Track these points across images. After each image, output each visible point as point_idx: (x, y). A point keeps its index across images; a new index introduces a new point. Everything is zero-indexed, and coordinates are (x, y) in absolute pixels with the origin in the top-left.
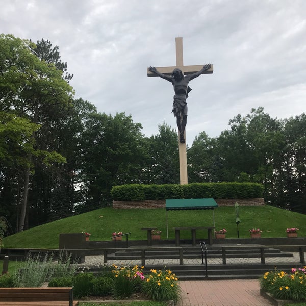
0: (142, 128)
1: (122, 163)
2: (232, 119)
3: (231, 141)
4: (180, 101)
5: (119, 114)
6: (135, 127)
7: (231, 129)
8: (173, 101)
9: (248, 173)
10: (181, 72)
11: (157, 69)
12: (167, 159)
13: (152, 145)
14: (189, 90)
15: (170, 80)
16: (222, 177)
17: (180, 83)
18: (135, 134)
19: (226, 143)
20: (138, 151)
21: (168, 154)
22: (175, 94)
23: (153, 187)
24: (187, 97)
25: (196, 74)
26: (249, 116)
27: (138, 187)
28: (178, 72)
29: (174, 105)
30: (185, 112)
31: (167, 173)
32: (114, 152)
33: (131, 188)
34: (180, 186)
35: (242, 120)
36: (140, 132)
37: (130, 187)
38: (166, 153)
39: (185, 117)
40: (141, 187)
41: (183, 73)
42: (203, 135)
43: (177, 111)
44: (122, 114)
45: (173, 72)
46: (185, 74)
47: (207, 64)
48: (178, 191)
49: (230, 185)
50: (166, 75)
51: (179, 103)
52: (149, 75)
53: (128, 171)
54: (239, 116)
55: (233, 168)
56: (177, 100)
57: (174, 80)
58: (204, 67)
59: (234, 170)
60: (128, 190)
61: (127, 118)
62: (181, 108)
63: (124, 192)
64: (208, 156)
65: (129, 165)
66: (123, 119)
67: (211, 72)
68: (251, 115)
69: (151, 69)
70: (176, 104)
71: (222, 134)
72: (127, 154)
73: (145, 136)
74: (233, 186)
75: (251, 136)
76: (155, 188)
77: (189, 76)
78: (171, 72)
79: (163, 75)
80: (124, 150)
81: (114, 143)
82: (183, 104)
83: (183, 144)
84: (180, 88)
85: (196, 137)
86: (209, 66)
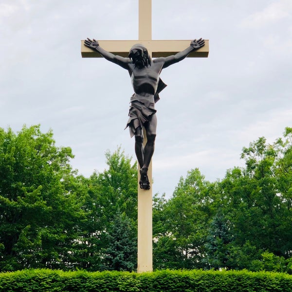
0: (73, 157)
1: (28, 227)
2: (248, 147)
3: (245, 189)
4: (142, 107)
5: (28, 127)
6: (60, 155)
7: (245, 167)
8: (129, 105)
9: (277, 253)
10: (146, 52)
11: (99, 43)
12: (121, 221)
13: (90, 192)
14: (162, 86)
15: (124, 65)
16: (226, 260)
17: (144, 73)
18: (57, 168)
19: (236, 193)
20: (63, 203)
21: (122, 210)
22: (133, 92)
23: (80, 277)
24: (157, 98)
25: (176, 56)
26: (280, 142)
27: (50, 276)
28: (139, 51)
29: (131, 115)
30: (151, 127)
31: (118, 248)
32: (13, 203)
33: (33, 278)
34: (134, 277)
35: (267, 149)
36: (68, 165)
37: (33, 275)
38: (119, 209)
39: (151, 138)
40: (56, 275)
41: (150, 54)
42: (195, 177)
43: (136, 125)
44: (34, 129)
45: (132, 51)
46: (154, 54)
47: (198, 39)
48: (131, 285)
49: (233, 275)
50: (118, 57)
51: (141, 111)
52: (85, 55)
53: (40, 242)
54: (261, 141)
55: (248, 243)
56: (136, 104)
57: (132, 66)
58: (192, 45)
59: (250, 247)
60: (28, 281)
61: (43, 136)
62: (144, 120)
63: (20, 285)
64: (203, 217)
65: (43, 231)
66: (35, 137)
67: (205, 55)
68: (284, 140)
69: (88, 43)
70: (135, 113)
71: (228, 175)
72: (39, 209)
73: (79, 174)
74: (239, 279)
75: (285, 181)
76: (83, 279)
77: (162, 60)
78: (128, 50)
79: (112, 56)
80: (32, 200)
81: (14, 185)
82: (148, 113)
83: (147, 192)
84: (144, 81)
85: (182, 179)
86: (201, 43)
